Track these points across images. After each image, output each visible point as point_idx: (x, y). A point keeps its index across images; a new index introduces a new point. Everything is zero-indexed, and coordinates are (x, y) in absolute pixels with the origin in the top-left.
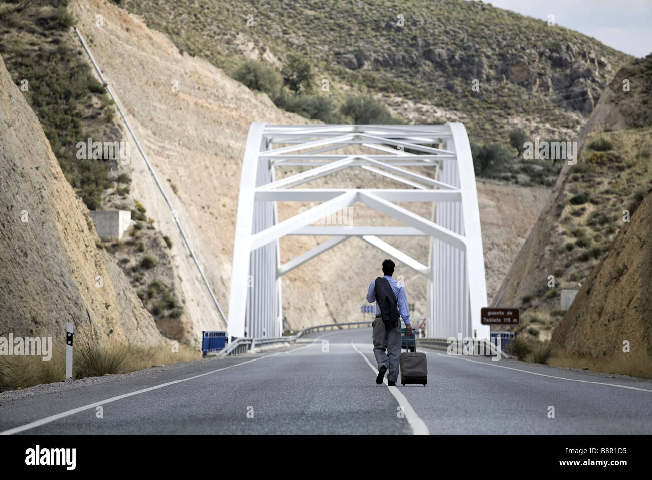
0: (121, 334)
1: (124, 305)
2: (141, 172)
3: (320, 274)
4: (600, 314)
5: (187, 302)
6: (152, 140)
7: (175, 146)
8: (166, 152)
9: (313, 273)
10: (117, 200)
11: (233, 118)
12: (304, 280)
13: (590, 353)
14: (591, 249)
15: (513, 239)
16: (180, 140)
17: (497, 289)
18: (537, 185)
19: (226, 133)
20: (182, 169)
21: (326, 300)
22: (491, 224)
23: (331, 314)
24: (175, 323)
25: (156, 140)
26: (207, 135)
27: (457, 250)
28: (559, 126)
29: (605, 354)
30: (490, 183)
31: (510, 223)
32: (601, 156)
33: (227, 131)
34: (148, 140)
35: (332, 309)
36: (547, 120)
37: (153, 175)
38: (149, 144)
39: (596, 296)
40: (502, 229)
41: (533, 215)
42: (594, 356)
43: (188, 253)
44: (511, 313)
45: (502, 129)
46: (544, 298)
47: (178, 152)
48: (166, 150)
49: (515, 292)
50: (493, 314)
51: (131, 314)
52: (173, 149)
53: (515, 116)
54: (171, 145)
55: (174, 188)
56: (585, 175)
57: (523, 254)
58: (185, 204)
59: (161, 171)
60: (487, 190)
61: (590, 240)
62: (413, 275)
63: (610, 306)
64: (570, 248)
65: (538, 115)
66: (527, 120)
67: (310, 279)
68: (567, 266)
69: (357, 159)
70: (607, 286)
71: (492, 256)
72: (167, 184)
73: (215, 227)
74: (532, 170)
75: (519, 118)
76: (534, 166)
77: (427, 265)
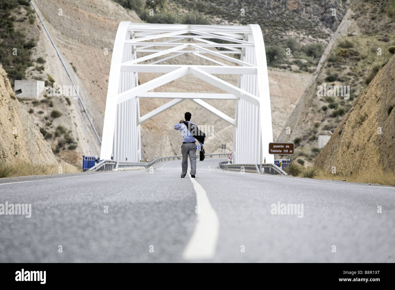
0: (25, 156)
1: (30, 137)
2: (52, 57)
3: (167, 125)
4: (348, 147)
5: (80, 140)
6: (62, 38)
7: (76, 42)
8: (70, 46)
9: (163, 124)
10: (36, 74)
11: (113, 26)
12: (157, 129)
13: (341, 173)
14: (338, 110)
15: (288, 105)
16: (79, 39)
17: (278, 136)
18: (304, 72)
19: (109, 35)
20: (80, 57)
21: (170, 141)
22: (275, 96)
23: (173, 150)
24: (72, 153)
25: (63, 38)
26: (96, 36)
27: (254, 106)
28: (317, 37)
29: (351, 173)
30: (274, 70)
31: (286, 95)
32: (346, 52)
33: (109, 33)
34: (58, 38)
35: (174, 147)
36: (311, 34)
37: (60, 59)
38: (59, 40)
39: (346, 135)
40: (281, 99)
41: (301, 91)
42: (344, 174)
43: (83, 109)
44: (288, 147)
45: (282, 39)
46: (307, 140)
47: (78, 46)
48: (70, 44)
49: (289, 137)
50: (276, 147)
51: (35, 143)
52: (74, 44)
53: (290, 31)
54: (73, 41)
55: (74, 69)
56: (335, 63)
57: (294, 114)
58: (82, 79)
59: (67, 57)
60: (272, 74)
61: (337, 104)
62: (225, 127)
63: (355, 141)
64: (325, 109)
65: (305, 30)
66: (298, 33)
67: (160, 128)
68: (323, 121)
69: (189, 46)
70: (353, 128)
71: (275, 115)
72: (70, 66)
73: (101, 94)
74: (301, 63)
75: (292, 32)
76: (302, 60)
77: (234, 118)
